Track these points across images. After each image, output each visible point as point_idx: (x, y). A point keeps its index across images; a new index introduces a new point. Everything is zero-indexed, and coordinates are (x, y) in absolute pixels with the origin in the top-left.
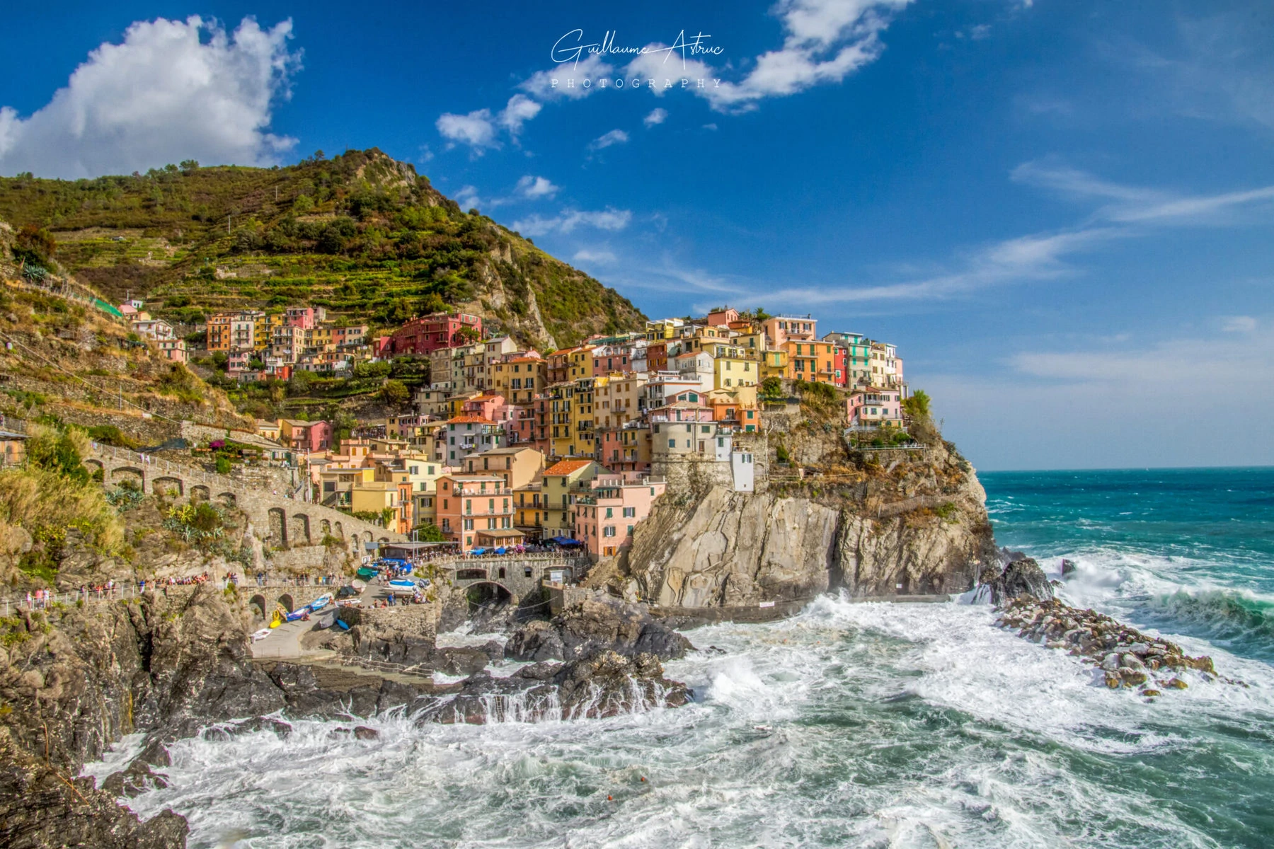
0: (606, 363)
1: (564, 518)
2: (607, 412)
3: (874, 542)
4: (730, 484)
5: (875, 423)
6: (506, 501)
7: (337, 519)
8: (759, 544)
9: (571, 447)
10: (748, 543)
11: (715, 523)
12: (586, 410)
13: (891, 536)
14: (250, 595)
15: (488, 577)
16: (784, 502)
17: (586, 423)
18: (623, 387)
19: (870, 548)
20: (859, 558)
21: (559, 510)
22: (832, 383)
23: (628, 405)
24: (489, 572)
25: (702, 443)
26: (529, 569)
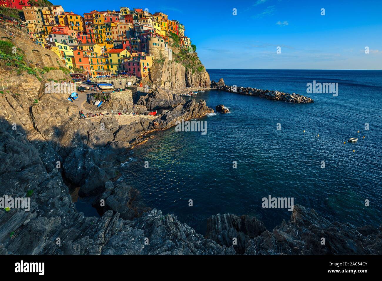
1: (120, 67)
2: (118, 35)
10: (173, 74)
11: (167, 69)
12: (109, 34)
13: (196, 73)
16: (178, 64)
17: (109, 38)
18: (123, 27)
19: (193, 76)
21: (117, 64)
25: (162, 45)
26: (120, 82)
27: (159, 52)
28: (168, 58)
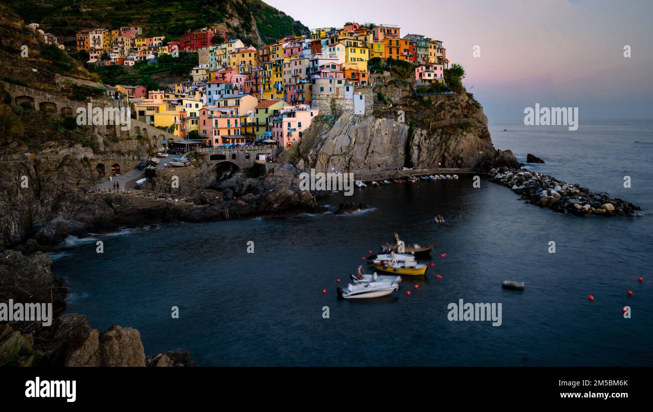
0: (290, 51)
1: (267, 130)
2: (290, 76)
3: (427, 141)
4: (352, 110)
5: (430, 81)
6: (236, 121)
7: (144, 127)
8: (368, 142)
9: (272, 95)
10: (362, 141)
11: (344, 131)
12: (279, 75)
13: (436, 139)
14: (96, 163)
15: (227, 158)
16: (380, 120)
18: (298, 63)
19: (425, 145)
20: (420, 149)
21: (264, 125)
22: (408, 61)
23: (300, 72)
24: (227, 156)
25: (338, 89)
26: (248, 155)
27: (329, 101)
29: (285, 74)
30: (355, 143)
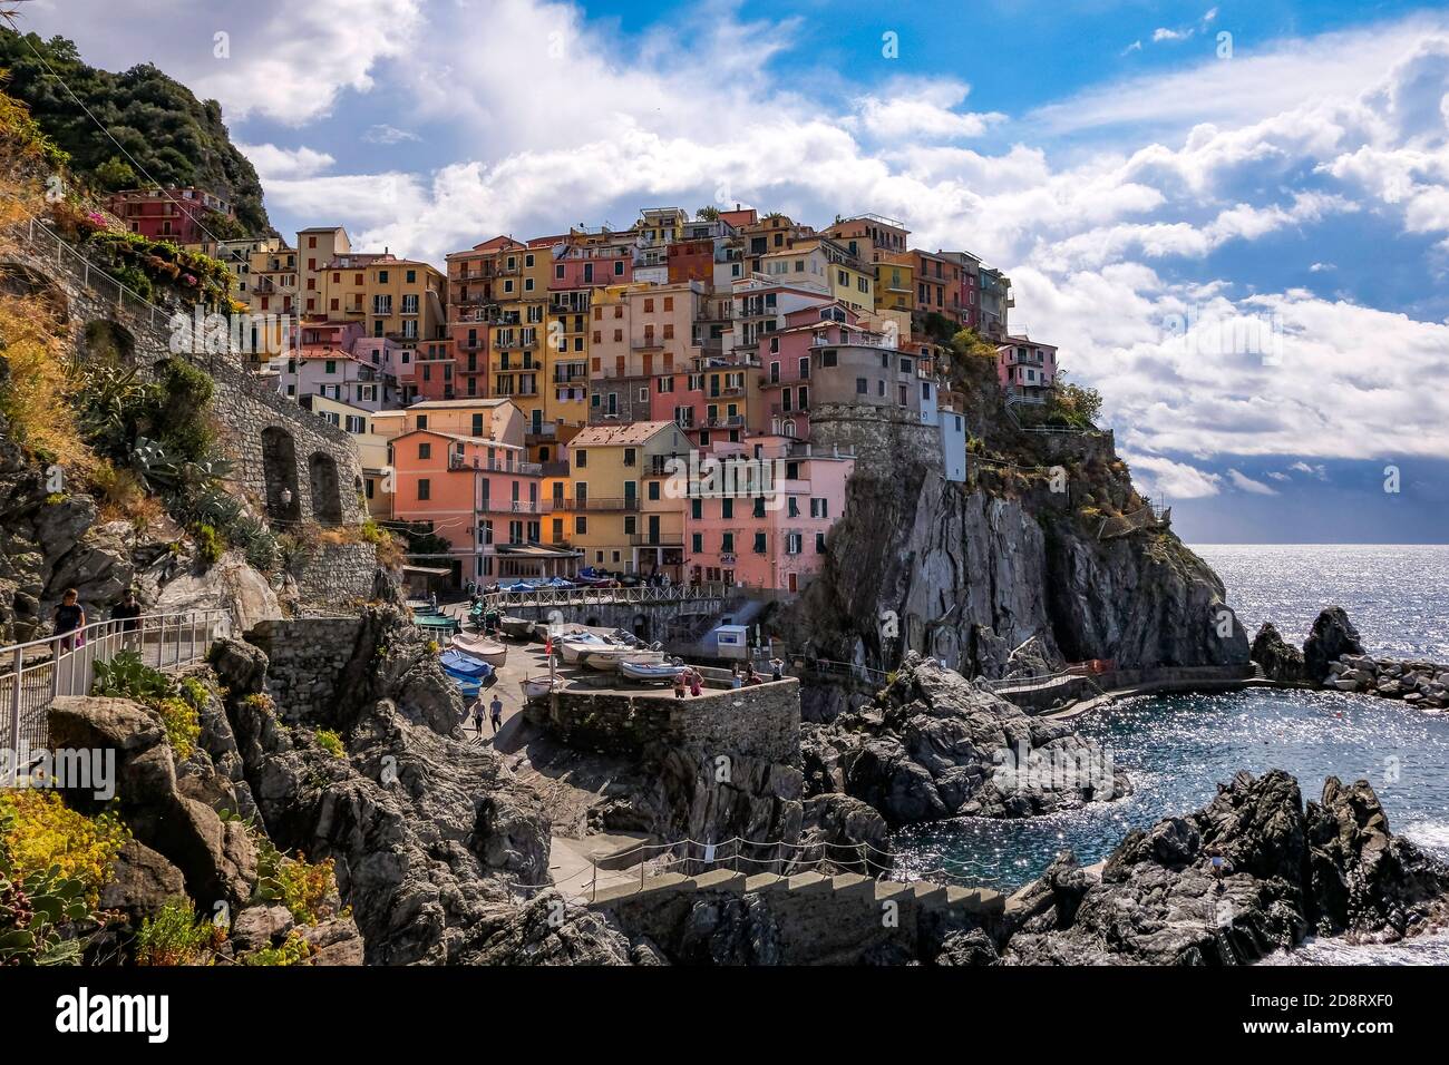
0: (581, 271)
1: (630, 527)
2: (622, 349)
6: (533, 487)
8: (988, 576)
9: (536, 413)
10: (978, 572)
11: (937, 536)
12: (572, 344)
17: (571, 368)
18: (659, 303)
21: (617, 511)
23: (668, 335)
25: (903, 388)
26: (639, 622)
27: (883, 429)
28: (942, 466)
29: (597, 339)
30: (966, 583)
